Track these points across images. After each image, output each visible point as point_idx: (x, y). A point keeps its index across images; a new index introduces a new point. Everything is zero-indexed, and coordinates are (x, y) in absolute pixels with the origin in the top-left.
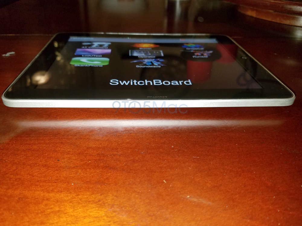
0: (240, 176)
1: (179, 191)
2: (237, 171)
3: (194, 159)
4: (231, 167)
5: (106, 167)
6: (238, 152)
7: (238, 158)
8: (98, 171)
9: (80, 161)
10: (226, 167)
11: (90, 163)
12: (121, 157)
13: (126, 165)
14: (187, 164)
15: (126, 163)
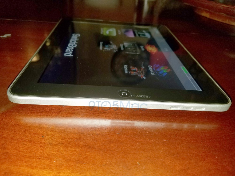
0: (204, 160)
2: (201, 155)
3: (164, 142)
4: (196, 151)
5: (86, 146)
6: (202, 137)
7: (202, 142)
8: (78, 150)
9: (62, 139)
10: (192, 151)
11: (71, 141)
12: (99, 137)
13: (103, 145)
14: (158, 146)
15: (103, 142)
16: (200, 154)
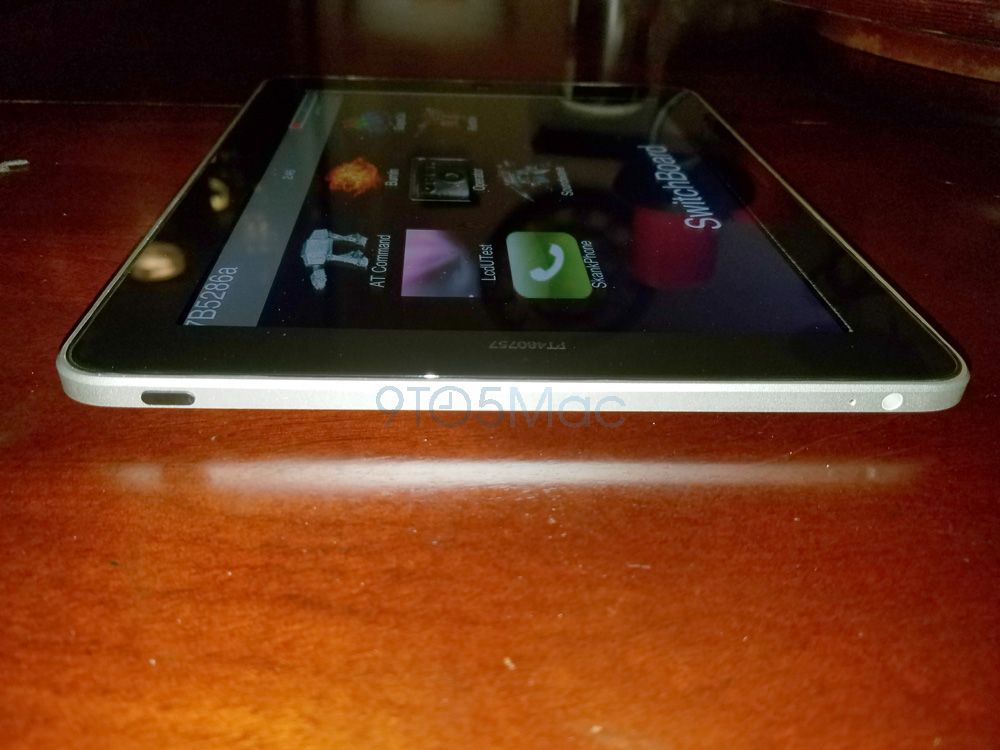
0: (804, 647)
1: (564, 708)
2: (793, 626)
3: (630, 572)
4: (769, 609)
5: (290, 597)
6: (801, 551)
7: (799, 572)
8: (255, 614)
9: (193, 571)
10: (752, 609)
11: (230, 579)
12: (351, 559)
13: (365, 591)
14: (602, 592)
15: (368, 581)
16: (788, 623)
